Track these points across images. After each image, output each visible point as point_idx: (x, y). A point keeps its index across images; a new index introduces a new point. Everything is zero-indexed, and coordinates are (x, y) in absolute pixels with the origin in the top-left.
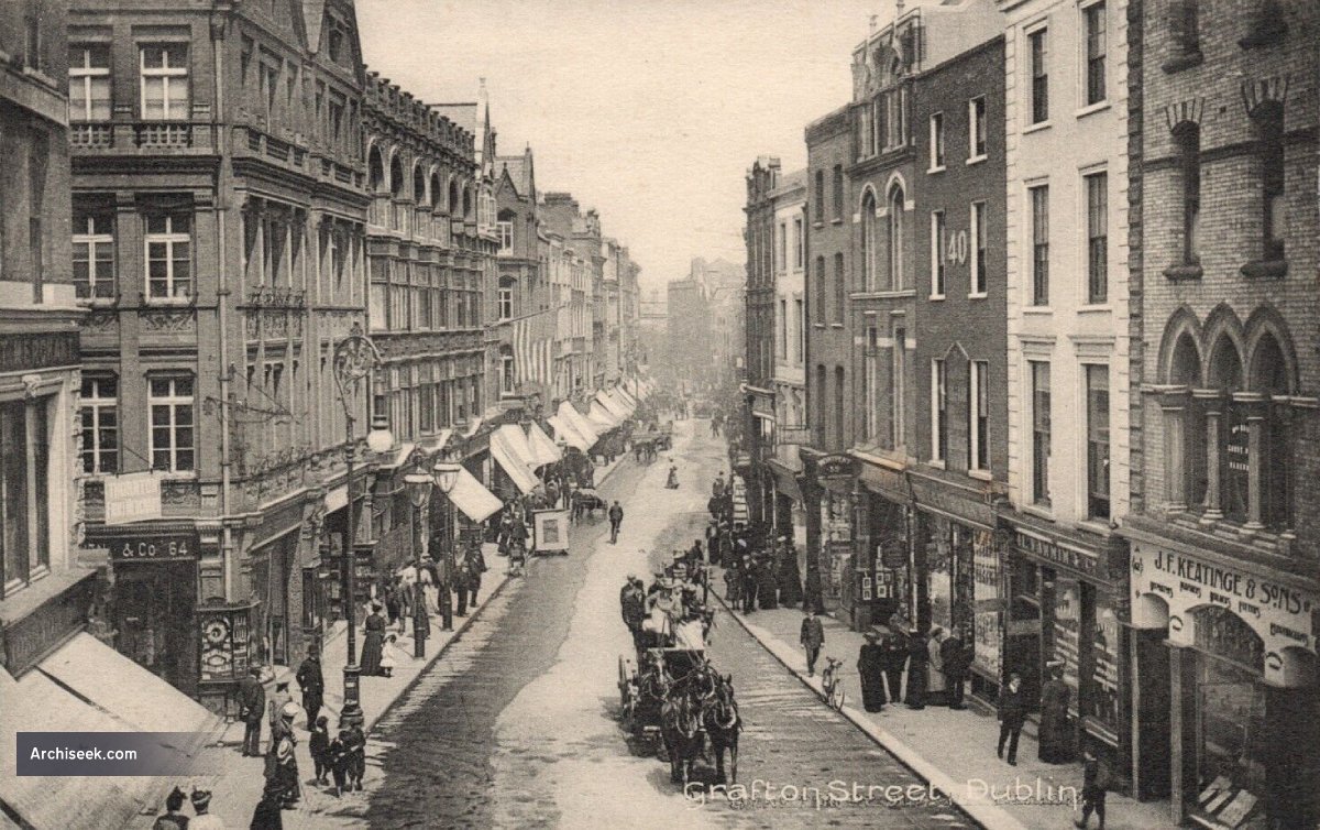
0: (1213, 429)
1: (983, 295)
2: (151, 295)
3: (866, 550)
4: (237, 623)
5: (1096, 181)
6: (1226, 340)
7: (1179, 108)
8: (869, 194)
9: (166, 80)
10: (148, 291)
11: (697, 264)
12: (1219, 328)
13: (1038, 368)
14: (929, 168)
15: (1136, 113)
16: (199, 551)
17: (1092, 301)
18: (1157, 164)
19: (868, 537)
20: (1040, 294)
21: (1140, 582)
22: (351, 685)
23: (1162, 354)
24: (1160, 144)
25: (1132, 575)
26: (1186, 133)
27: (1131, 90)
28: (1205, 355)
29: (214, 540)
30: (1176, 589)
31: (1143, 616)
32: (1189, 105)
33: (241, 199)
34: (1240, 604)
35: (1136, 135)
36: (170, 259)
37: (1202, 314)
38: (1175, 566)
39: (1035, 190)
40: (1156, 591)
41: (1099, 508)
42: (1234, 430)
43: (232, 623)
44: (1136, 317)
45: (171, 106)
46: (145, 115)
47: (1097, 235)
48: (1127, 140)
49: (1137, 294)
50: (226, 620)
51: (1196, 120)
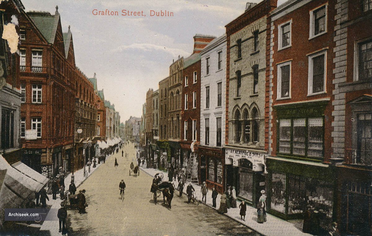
0: (242, 126)
1: (196, 108)
2: (33, 101)
3: (170, 158)
4: (49, 167)
5: (220, 84)
6: (246, 110)
7: (237, 68)
8: (172, 92)
9: (37, 58)
10: (32, 100)
11: (131, 117)
12: (244, 108)
13: (207, 119)
14: (185, 86)
15: (228, 69)
16: (42, 153)
17: (218, 106)
18: (232, 79)
19: (170, 156)
20: (207, 106)
21: (227, 156)
22: (72, 179)
23: (233, 114)
24: (233, 75)
25: (226, 155)
26: (239, 73)
27: (227, 66)
28: (241, 113)
29: (45, 150)
30: (235, 156)
31: (228, 162)
32: (239, 67)
33: (52, 83)
34: (248, 157)
35: (228, 74)
36: (37, 95)
37: (240, 105)
38: (234, 152)
39: (206, 87)
40: (231, 157)
41: (219, 144)
42: (246, 126)
43: (48, 167)
44: (227, 108)
45: (38, 63)
46: (33, 65)
47: (219, 94)
48: (226, 75)
49: (227, 103)
50: (47, 166)
51: (240, 70)
